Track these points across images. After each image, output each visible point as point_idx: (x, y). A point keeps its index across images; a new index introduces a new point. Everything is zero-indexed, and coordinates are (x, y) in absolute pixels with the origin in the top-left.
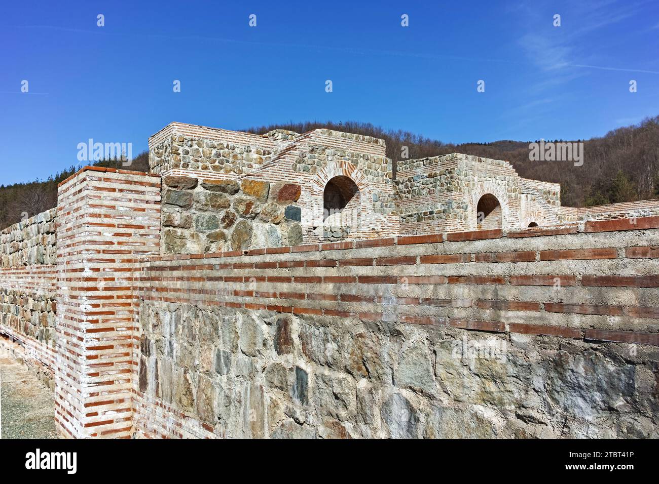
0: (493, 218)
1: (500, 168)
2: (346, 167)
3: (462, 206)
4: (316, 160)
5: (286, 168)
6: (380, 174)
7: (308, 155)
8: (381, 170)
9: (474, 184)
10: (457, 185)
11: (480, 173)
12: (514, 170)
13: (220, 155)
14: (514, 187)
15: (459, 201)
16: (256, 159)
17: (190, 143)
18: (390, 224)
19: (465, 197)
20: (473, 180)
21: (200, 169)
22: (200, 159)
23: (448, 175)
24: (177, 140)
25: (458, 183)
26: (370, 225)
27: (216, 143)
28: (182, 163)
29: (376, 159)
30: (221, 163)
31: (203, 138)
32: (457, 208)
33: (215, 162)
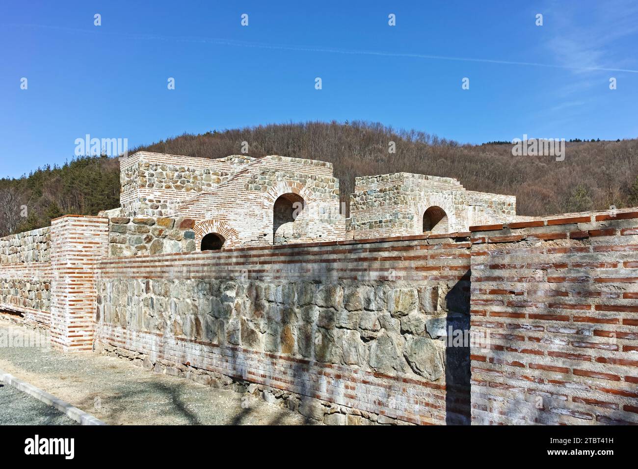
0: (441, 226)
1: (447, 185)
2: (295, 186)
3: (407, 216)
4: (267, 181)
5: (239, 187)
6: (327, 191)
7: (259, 177)
8: (328, 188)
9: (420, 199)
10: (403, 199)
11: (426, 189)
12: (462, 186)
13: (181, 176)
14: (461, 200)
15: (405, 213)
16: (214, 180)
17: (155, 168)
18: (337, 232)
19: (411, 209)
20: (420, 195)
21: (164, 188)
22: (163, 180)
23: (395, 191)
24: (143, 165)
25: (404, 197)
26: (318, 233)
27: (178, 167)
28: (148, 183)
29: (323, 178)
30: (183, 183)
31: (166, 163)
32: (403, 218)
33: (177, 182)
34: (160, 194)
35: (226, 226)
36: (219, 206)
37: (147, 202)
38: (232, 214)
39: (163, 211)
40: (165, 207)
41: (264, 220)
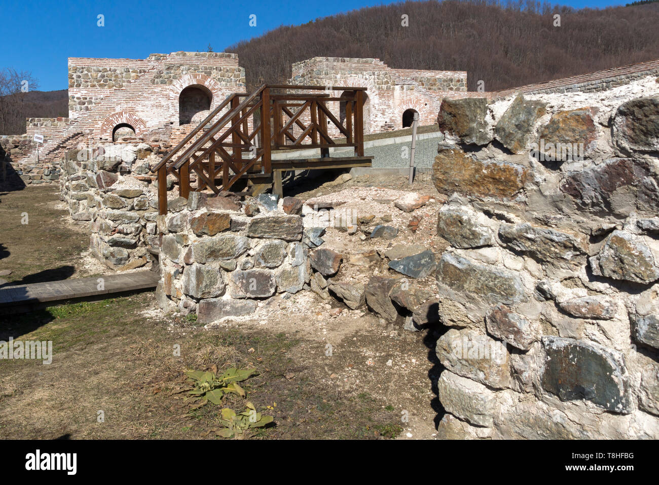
1: (367, 65)
2: (199, 78)
4: (172, 75)
5: (145, 82)
6: (233, 80)
7: (165, 72)
8: (234, 77)
9: (336, 81)
11: (343, 72)
12: (386, 65)
13: (104, 76)
14: (386, 80)
16: (133, 77)
17: (81, 70)
20: (336, 77)
21: (89, 87)
22: (89, 80)
23: (309, 75)
24: (71, 69)
25: (317, 81)
27: (101, 69)
28: (75, 84)
29: (228, 69)
30: (106, 81)
31: (91, 66)
33: (100, 81)
34: (86, 92)
35: (134, 117)
36: (128, 99)
37: (75, 99)
38: (140, 106)
39: (89, 106)
40: (90, 102)
41: (170, 110)
